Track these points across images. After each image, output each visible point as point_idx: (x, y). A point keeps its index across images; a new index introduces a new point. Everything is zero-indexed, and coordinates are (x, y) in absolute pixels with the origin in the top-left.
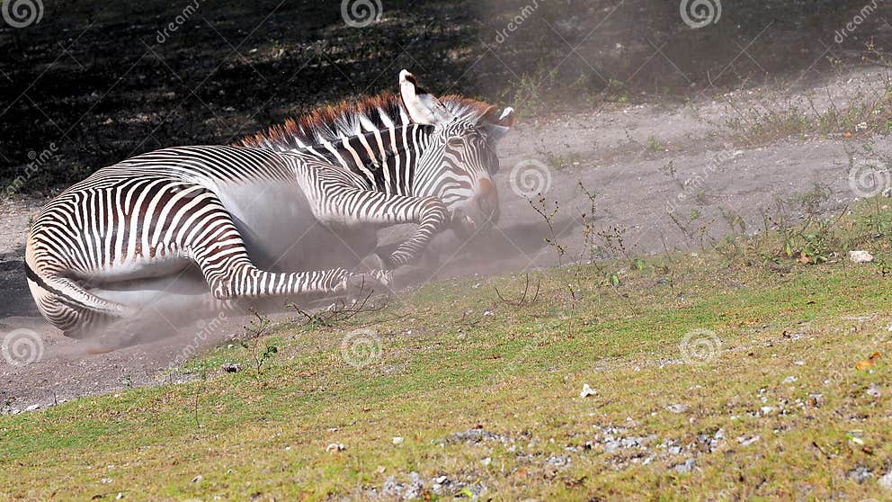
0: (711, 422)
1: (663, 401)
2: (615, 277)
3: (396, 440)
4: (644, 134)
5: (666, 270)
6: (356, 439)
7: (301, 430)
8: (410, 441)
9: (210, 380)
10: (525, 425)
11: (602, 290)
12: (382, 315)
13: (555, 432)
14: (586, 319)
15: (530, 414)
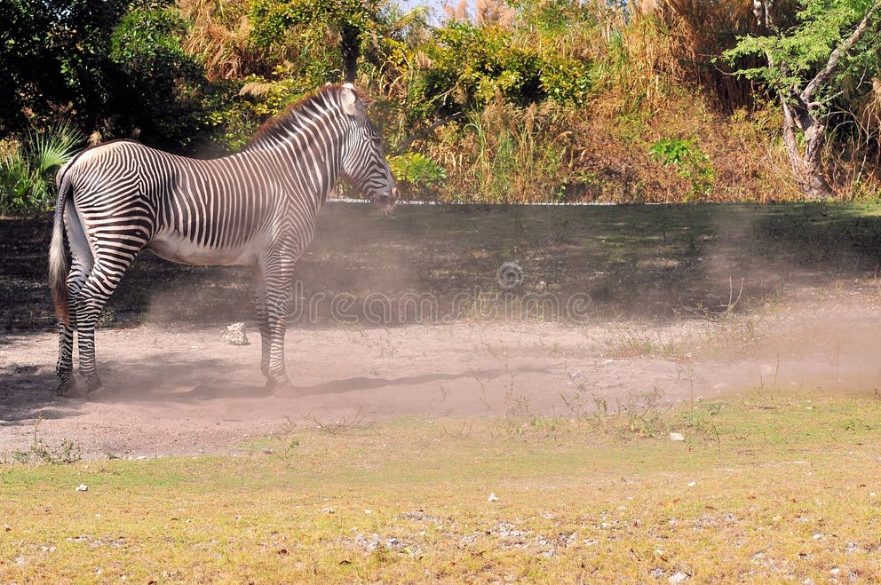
0: (568, 528)
1: (540, 510)
2: (520, 429)
3: (367, 512)
4: (551, 341)
5: (553, 428)
6: (342, 507)
7: (307, 497)
8: (375, 513)
9: (254, 457)
10: (450, 514)
11: (512, 435)
12: (368, 432)
13: (469, 521)
14: (499, 451)
15: (455, 507)
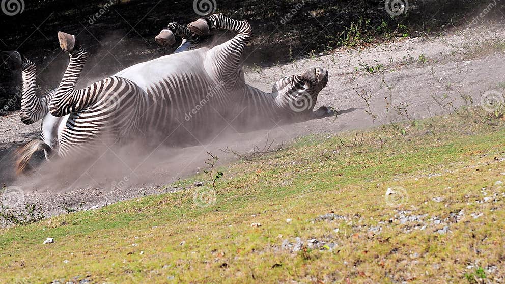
0: (456, 206)
1: (430, 196)
2: (403, 131)
3: (288, 220)
4: (417, 54)
5: (431, 126)
6: (266, 220)
7: (237, 216)
8: (295, 221)
9: (188, 191)
10: (356, 211)
11: (397, 138)
12: (278, 154)
13: (373, 214)
14: (389, 153)
15: (359, 205)
